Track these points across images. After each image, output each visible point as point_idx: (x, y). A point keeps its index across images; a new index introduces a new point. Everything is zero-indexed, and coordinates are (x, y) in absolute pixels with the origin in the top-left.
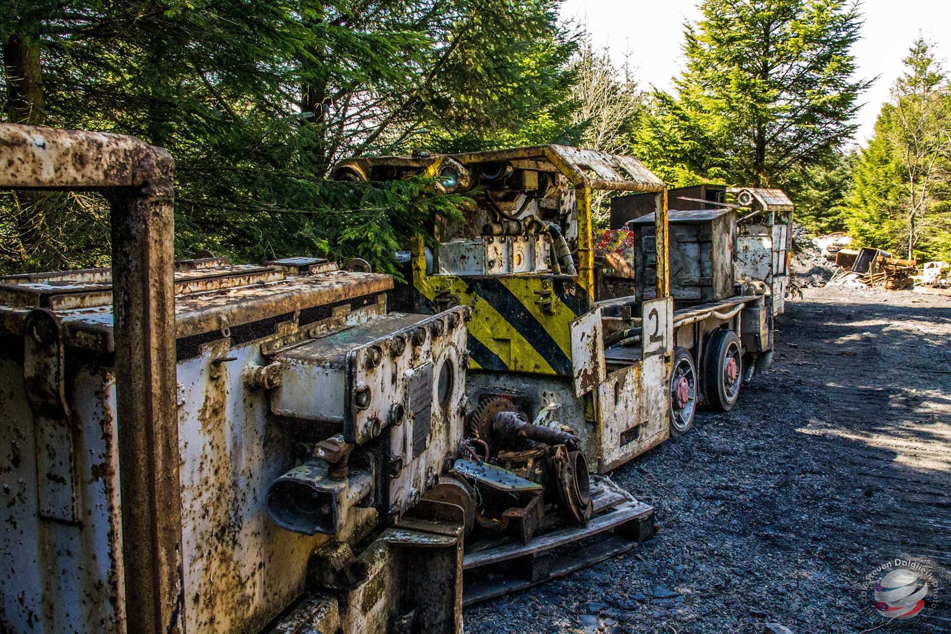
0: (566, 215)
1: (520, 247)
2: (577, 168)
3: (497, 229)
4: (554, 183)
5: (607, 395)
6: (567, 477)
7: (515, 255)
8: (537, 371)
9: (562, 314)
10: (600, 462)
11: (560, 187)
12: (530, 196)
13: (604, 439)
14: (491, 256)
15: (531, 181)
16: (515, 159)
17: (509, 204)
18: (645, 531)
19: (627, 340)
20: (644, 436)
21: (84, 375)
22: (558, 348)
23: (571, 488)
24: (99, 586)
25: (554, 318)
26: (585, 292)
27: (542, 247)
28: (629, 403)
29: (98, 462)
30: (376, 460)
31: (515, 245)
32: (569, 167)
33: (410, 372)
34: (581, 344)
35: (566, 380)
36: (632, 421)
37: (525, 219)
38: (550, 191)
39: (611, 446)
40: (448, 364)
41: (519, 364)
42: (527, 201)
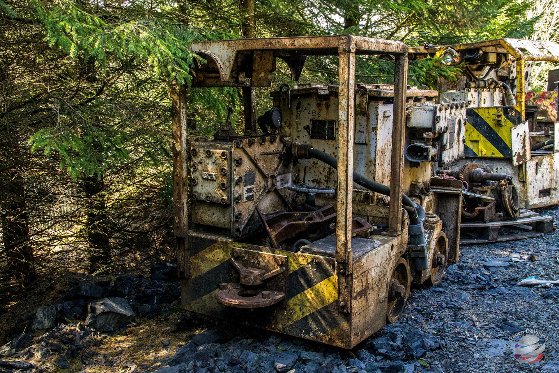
0: (513, 80)
1: (485, 94)
2: (517, 50)
3: (473, 85)
4: (506, 60)
5: (531, 168)
6: (507, 195)
7: (482, 99)
8: (493, 156)
9: (507, 125)
10: (527, 203)
11: (509, 62)
12: (492, 66)
13: (529, 191)
14: (469, 98)
15: (492, 59)
16: (484, 46)
17: (479, 73)
18: (547, 228)
19: (547, 147)
20: (554, 195)
21: (372, 103)
22: (505, 143)
23: (509, 200)
24: (371, 161)
25: (503, 127)
26: (520, 113)
27: (498, 95)
28: (544, 175)
29: (374, 126)
30: (438, 144)
31: (483, 93)
32: (513, 49)
33: (449, 118)
34: (517, 139)
35: (508, 160)
36: (546, 185)
37: (488, 80)
38: (504, 64)
39: (533, 195)
40: (460, 121)
41: (484, 153)
42: (490, 70)
